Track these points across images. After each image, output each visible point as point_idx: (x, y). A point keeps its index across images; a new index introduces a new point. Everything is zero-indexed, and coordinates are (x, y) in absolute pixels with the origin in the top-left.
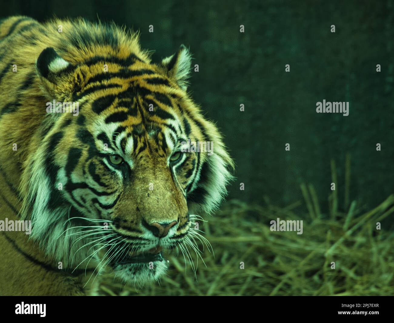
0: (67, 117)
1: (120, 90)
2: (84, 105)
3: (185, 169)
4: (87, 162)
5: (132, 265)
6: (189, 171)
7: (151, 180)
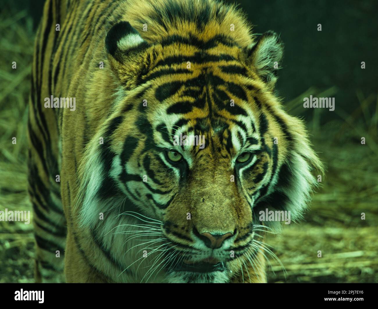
0: (128, 102)
1: (190, 76)
2: (147, 91)
3: (254, 173)
4: (143, 154)
5: (187, 273)
6: (258, 175)
7: (209, 184)
